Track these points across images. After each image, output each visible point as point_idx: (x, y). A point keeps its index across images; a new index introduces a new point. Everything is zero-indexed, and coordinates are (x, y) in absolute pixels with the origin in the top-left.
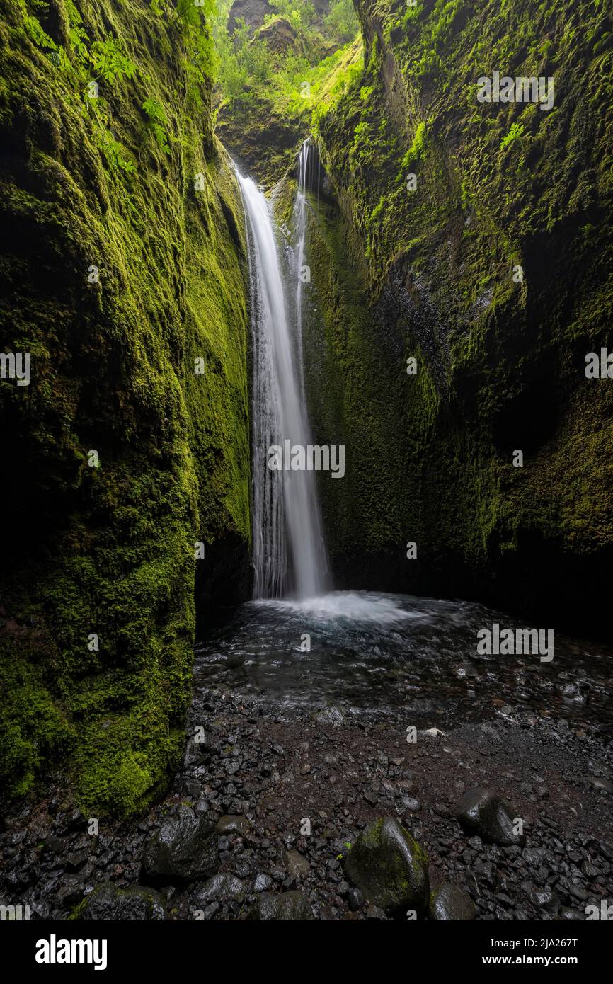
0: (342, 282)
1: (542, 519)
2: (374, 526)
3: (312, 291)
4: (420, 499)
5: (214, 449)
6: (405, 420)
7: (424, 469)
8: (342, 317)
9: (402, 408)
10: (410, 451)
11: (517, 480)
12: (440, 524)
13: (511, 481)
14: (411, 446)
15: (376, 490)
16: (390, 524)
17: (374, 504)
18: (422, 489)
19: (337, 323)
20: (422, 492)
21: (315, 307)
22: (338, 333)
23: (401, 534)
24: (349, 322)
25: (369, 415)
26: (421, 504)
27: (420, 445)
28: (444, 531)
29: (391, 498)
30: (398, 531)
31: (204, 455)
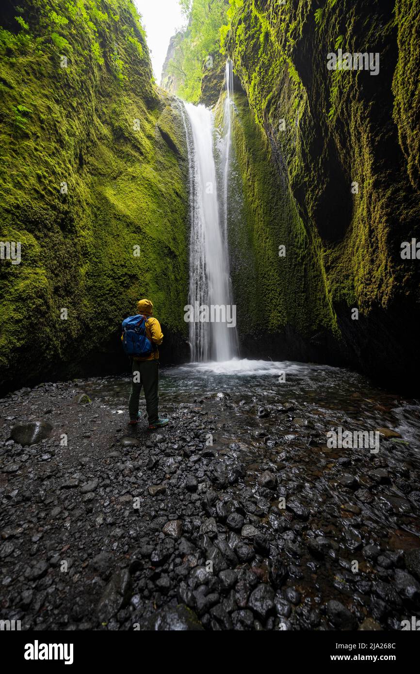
0: (250, 149)
1: (345, 291)
2: (272, 315)
3: (235, 163)
4: (303, 292)
5: (129, 275)
6: (293, 235)
7: (305, 269)
8: (251, 174)
9: (291, 227)
10: (296, 258)
11: (332, 263)
12: (318, 309)
13: (329, 264)
14: (296, 254)
15: (272, 290)
16: (280, 312)
17: (272, 300)
18: (305, 284)
19: (249, 179)
20: (304, 287)
21: (236, 174)
22: (250, 186)
23: (286, 319)
24: (255, 176)
25: (267, 238)
26: (303, 296)
27: (302, 252)
28: (320, 314)
29: (280, 294)
30: (284, 317)
31: (119, 278)
